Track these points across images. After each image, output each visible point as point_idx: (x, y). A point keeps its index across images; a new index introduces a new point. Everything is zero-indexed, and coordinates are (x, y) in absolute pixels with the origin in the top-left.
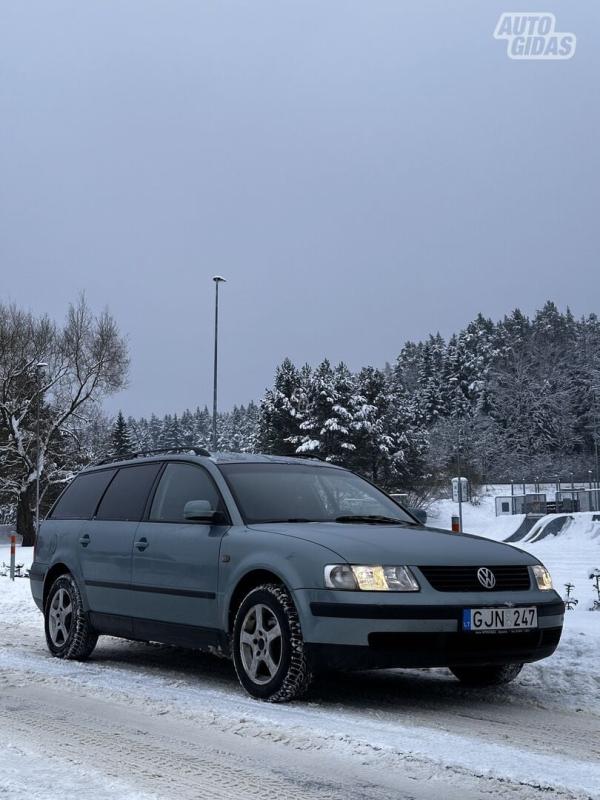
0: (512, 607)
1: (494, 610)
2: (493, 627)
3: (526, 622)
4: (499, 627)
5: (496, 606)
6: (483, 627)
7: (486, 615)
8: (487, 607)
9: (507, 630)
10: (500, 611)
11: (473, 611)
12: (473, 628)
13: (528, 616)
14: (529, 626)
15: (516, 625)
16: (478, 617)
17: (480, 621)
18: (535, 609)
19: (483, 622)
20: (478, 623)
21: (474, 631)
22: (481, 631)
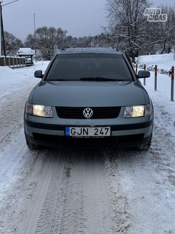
0: (93, 127)
1: (82, 128)
2: (82, 135)
3: (103, 133)
4: (85, 135)
5: (84, 126)
6: (76, 135)
7: (78, 130)
8: (79, 126)
9: (90, 136)
10: (86, 129)
11: (71, 128)
12: (71, 135)
13: (104, 131)
14: (104, 135)
15: (95, 134)
16: (73, 130)
17: (75, 132)
18: (109, 128)
19: (76, 133)
20: (74, 133)
21: (72, 136)
22: (75, 136)
